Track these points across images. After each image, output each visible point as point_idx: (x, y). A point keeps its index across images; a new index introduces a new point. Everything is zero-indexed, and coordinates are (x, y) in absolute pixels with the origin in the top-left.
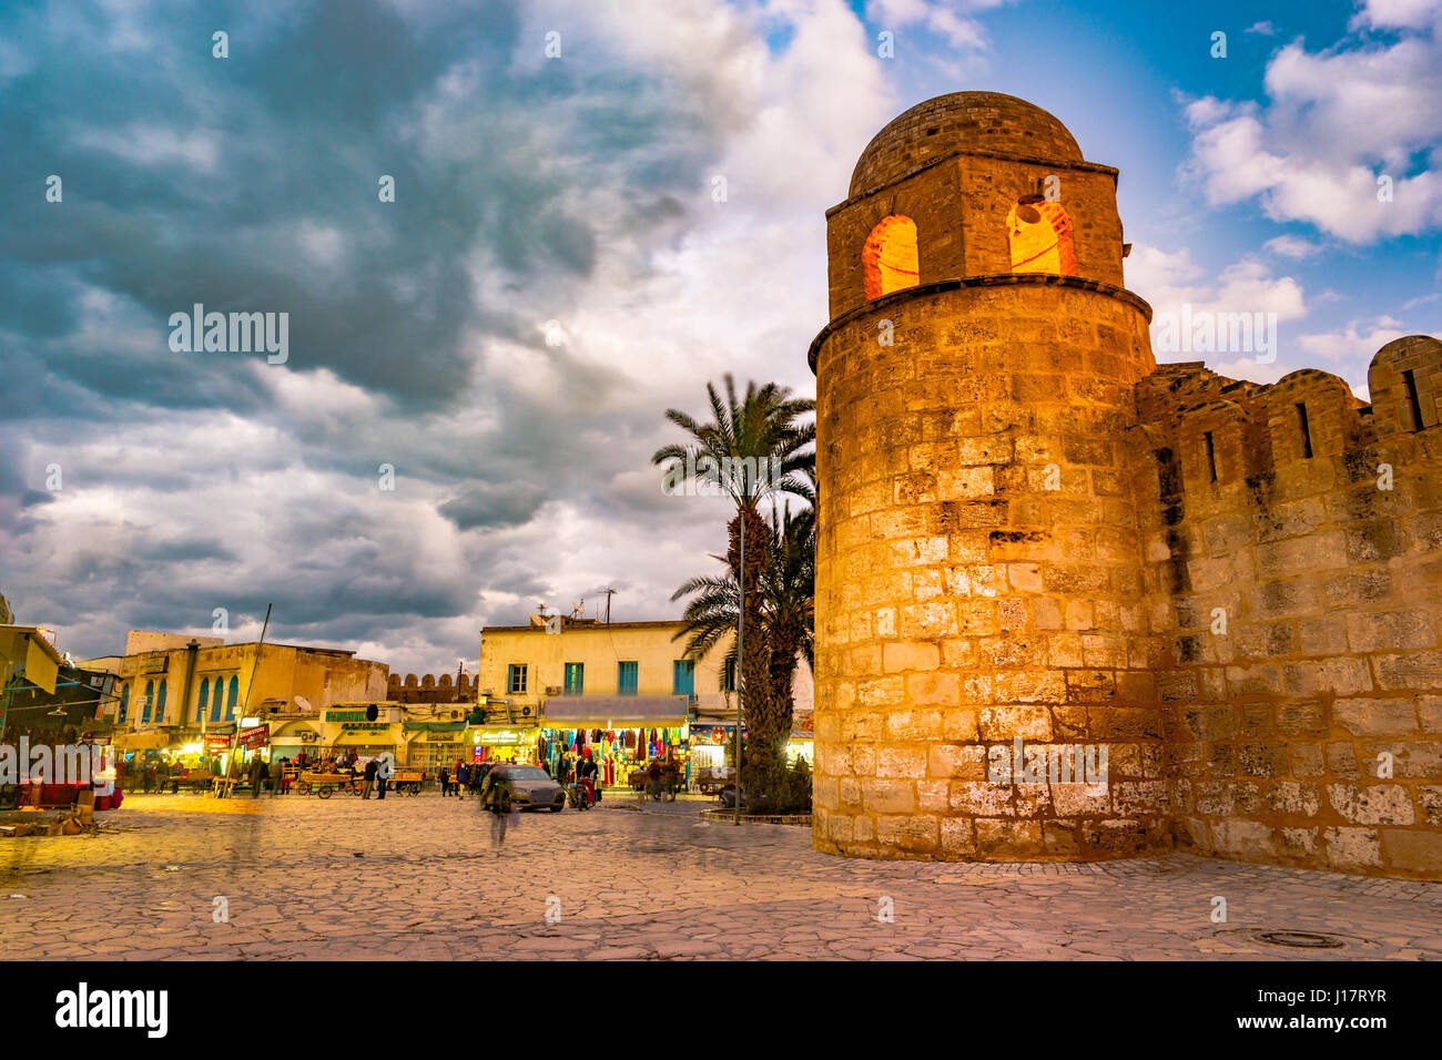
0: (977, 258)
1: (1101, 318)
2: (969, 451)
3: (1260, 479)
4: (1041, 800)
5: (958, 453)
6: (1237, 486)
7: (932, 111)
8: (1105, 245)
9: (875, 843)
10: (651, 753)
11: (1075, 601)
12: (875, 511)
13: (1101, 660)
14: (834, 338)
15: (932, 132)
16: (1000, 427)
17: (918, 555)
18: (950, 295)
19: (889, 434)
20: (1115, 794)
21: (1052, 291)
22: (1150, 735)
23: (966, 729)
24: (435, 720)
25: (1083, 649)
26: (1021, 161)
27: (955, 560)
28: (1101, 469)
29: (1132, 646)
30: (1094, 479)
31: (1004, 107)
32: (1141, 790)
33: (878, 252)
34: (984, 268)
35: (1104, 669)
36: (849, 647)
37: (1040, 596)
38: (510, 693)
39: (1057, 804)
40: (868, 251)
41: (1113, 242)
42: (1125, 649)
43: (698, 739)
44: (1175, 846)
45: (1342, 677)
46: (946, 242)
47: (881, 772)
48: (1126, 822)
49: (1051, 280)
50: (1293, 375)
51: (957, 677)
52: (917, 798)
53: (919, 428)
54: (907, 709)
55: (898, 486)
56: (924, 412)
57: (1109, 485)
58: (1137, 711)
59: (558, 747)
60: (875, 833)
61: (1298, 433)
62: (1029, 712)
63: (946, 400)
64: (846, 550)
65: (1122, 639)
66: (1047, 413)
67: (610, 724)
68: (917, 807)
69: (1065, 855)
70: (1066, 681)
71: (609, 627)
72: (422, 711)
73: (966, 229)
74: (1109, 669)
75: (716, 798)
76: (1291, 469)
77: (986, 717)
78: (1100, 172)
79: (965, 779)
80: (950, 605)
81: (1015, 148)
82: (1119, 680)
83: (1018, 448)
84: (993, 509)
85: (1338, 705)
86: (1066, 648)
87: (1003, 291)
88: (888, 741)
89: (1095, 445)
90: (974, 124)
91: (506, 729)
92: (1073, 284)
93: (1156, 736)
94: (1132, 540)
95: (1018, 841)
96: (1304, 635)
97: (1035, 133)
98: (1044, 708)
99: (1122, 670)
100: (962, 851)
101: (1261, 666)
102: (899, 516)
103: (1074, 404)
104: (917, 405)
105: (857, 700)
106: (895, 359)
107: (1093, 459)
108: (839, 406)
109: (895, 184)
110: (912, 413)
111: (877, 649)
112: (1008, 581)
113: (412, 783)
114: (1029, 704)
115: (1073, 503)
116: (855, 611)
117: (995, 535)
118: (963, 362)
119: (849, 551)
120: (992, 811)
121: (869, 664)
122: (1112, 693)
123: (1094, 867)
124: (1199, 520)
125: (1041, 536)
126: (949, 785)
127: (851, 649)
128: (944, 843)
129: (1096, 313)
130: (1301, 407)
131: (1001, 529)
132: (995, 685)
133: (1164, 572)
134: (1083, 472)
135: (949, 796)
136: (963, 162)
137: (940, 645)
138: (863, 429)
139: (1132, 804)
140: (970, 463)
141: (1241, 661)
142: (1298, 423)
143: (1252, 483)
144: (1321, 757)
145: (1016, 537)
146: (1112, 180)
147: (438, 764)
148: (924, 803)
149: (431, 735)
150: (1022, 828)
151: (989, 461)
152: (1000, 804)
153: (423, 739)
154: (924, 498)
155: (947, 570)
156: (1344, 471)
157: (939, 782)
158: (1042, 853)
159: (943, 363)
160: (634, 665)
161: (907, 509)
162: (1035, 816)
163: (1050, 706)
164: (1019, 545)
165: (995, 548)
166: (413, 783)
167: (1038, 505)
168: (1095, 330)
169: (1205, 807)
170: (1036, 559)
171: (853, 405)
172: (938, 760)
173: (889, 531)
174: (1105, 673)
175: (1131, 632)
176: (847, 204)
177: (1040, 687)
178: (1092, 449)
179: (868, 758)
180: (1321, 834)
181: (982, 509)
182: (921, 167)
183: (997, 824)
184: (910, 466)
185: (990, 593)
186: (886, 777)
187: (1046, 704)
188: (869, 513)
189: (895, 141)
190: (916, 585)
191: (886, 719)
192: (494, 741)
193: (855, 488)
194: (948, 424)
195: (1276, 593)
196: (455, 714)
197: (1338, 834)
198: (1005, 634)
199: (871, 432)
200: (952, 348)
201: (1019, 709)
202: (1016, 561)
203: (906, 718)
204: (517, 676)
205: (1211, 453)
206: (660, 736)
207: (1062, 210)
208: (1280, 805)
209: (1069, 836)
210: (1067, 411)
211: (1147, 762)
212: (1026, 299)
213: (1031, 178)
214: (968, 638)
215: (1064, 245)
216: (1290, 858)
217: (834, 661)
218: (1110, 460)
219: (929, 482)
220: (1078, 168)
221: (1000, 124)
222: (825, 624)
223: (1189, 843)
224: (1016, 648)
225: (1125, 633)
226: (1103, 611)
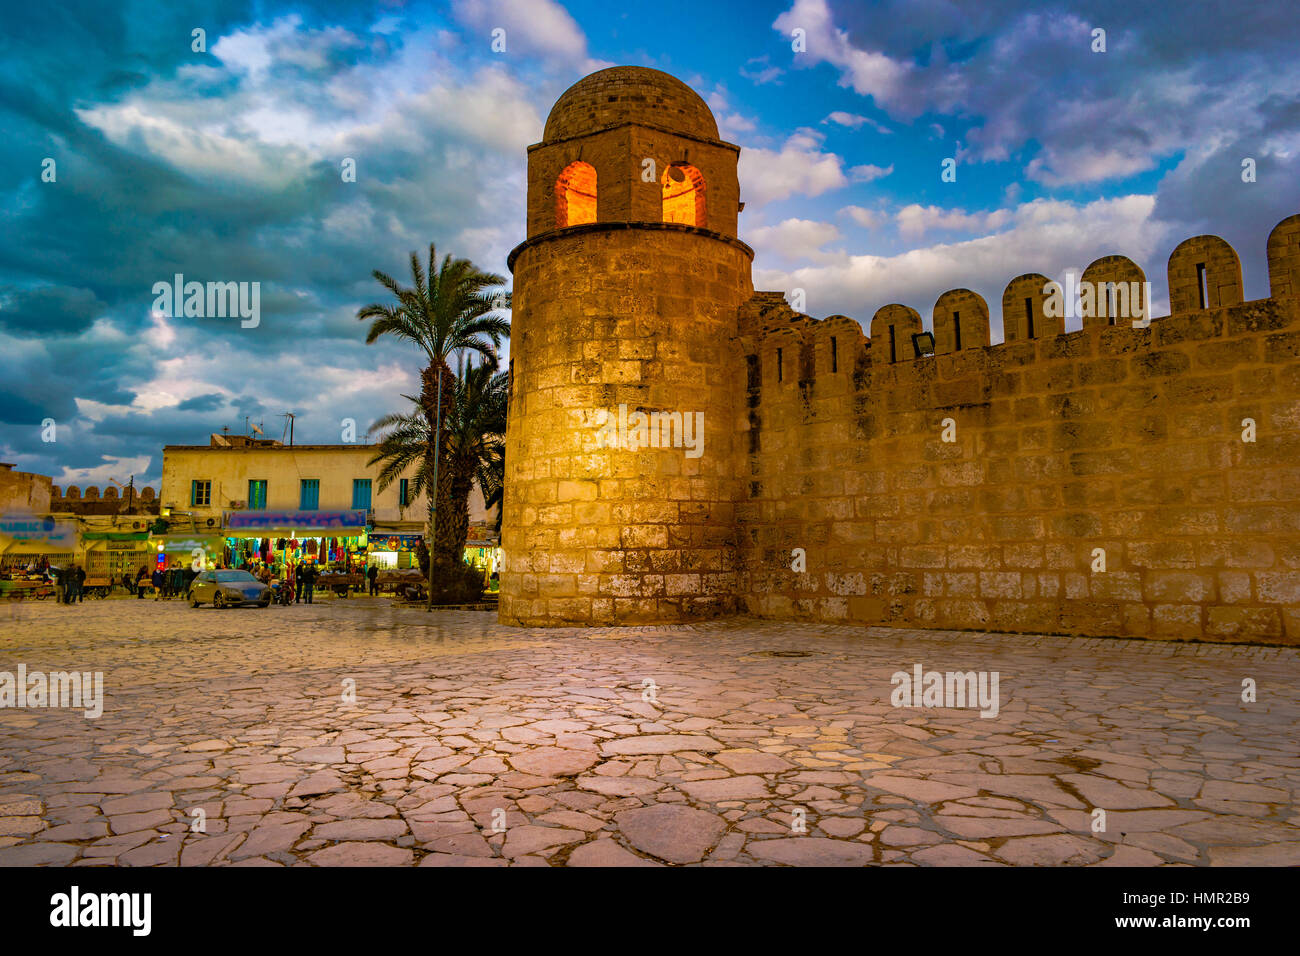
0: (639, 206)
1: (720, 259)
2: (625, 348)
3: (807, 381)
4: (658, 586)
5: (618, 349)
6: (793, 386)
7: (613, 81)
8: (727, 202)
9: (547, 617)
10: (330, 559)
12: (556, 386)
13: (702, 495)
14: (531, 251)
15: (612, 99)
16: (647, 333)
17: (586, 420)
18: (619, 232)
19: (569, 331)
20: (704, 581)
21: (689, 237)
22: (729, 544)
23: (613, 541)
24: (115, 530)
25: (691, 489)
26: (674, 134)
28: (711, 366)
29: (722, 486)
30: (707, 373)
31: (665, 87)
32: (720, 579)
33: (566, 186)
34: (644, 214)
35: (704, 501)
36: (533, 483)
38: (193, 506)
39: (668, 589)
40: (559, 184)
41: (733, 202)
42: (717, 488)
43: (376, 546)
44: (738, 614)
45: (838, 509)
46: (618, 190)
47: (553, 570)
48: (709, 599)
49: (689, 229)
50: (831, 318)
51: (608, 506)
52: (577, 586)
53: (591, 329)
54: (573, 527)
55: (574, 370)
56: (595, 318)
57: (716, 378)
58: (722, 528)
59: (242, 554)
60: (547, 610)
61: (830, 355)
62: (655, 530)
63: (612, 311)
64: (535, 413)
65: (716, 481)
66: (679, 326)
67: (293, 534)
68: (577, 593)
69: (670, 620)
70: (679, 509)
71: (292, 449)
72: (102, 522)
73: (633, 183)
74: (706, 501)
75: (393, 594)
76: (823, 377)
77: (626, 532)
78: (728, 148)
79: (610, 573)
80: (606, 457)
81: (670, 122)
82: (712, 509)
83: (658, 349)
84: (639, 391)
85: (836, 526)
86: (681, 488)
87: (656, 234)
88: (559, 548)
89: (709, 350)
90: (643, 98)
91: (191, 539)
92: (703, 233)
93: (731, 544)
94: (728, 416)
95: (642, 612)
96: (821, 483)
97: (686, 110)
98: (664, 527)
99: (714, 502)
100: (605, 620)
101: (796, 501)
102: (574, 391)
103: (697, 320)
104: (591, 312)
105: (538, 520)
106: (577, 275)
107: (707, 360)
108: (532, 305)
109: (583, 137)
110: (587, 318)
111: (553, 485)
113: (98, 587)
114: (655, 524)
115: (692, 390)
116: (539, 457)
117: (640, 409)
118: (625, 283)
119: (536, 413)
120: (627, 593)
121: (547, 496)
122: (707, 517)
123: (688, 627)
124: (769, 406)
125: (670, 411)
126: (599, 577)
127: (534, 484)
128: (594, 615)
129: (717, 255)
130: (834, 339)
131: (644, 405)
132: (633, 511)
133: (746, 438)
134: (700, 368)
135: (599, 585)
136: (633, 130)
137: (598, 484)
138: (551, 325)
139: (714, 587)
140: (626, 357)
141: (785, 498)
142: (831, 350)
143: (802, 385)
144: (823, 556)
145: (653, 411)
146: (735, 155)
147: (119, 570)
148: (582, 589)
149: (111, 544)
150: (645, 603)
151: (639, 357)
152: (632, 589)
153: (102, 547)
154: (592, 380)
156: (852, 382)
157: (593, 576)
158: (655, 619)
159: (611, 282)
160: (316, 483)
161: (580, 387)
162: (654, 596)
163: (668, 525)
166: (102, 587)
167: (669, 390)
168: (715, 267)
169: (756, 588)
171: (543, 305)
172: (592, 561)
173: (567, 401)
174: (703, 504)
175: (722, 477)
176: (544, 145)
177: (662, 513)
178: (707, 352)
179: (544, 560)
180: (819, 601)
181: (632, 391)
182: (603, 128)
183: (629, 602)
184: (584, 357)
186: (557, 573)
187: (666, 524)
188: (552, 388)
189: (583, 100)
190: (584, 442)
191: (558, 533)
192: (179, 549)
193: (543, 368)
194: (612, 328)
195: (809, 456)
196: (136, 525)
197: (828, 601)
198: (642, 477)
199: (556, 328)
200: (617, 272)
201: (648, 527)
203: (572, 533)
204: (201, 492)
205: (780, 363)
206: (340, 544)
207: (700, 174)
208: (798, 586)
209: (674, 608)
210: (692, 325)
211: (725, 561)
212: (672, 241)
213: (681, 148)
214: (618, 479)
215: (700, 200)
216: (802, 617)
217: (521, 492)
218: (718, 360)
219: (597, 369)
220: (714, 144)
221: (661, 101)
222: (515, 466)
223: (746, 611)
224: (649, 487)
225: (718, 478)
226: (706, 463)
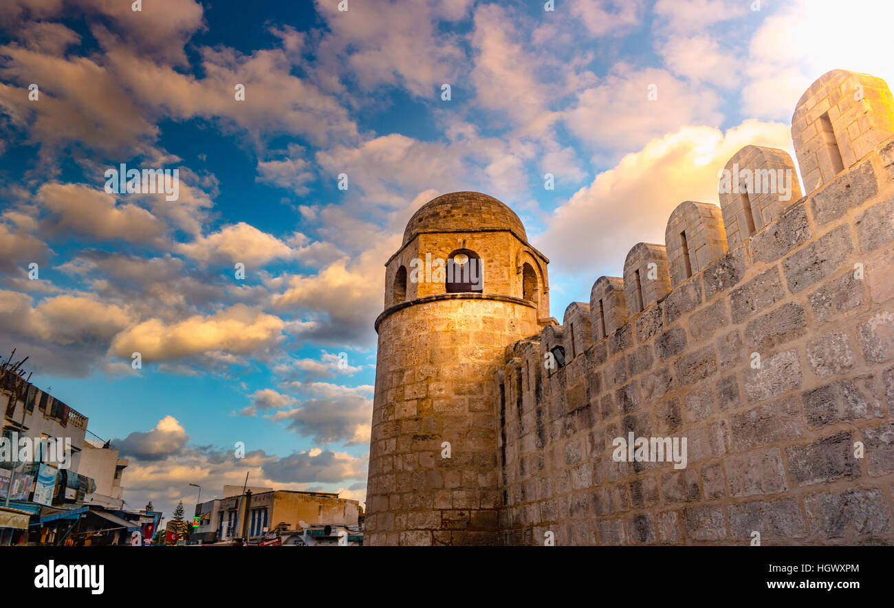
0: (425, 287)
1: (485, 312)
2: (408, 392)
5: (404, 393)
8: (501, 271)
11: (451, 472)
13: (463, 505)
15: (420, 220)
16: (422, 378)
17: (386, 449)
25: (453, 499)
26: (454, 232)
27: (398, 451)
28: (475, 397)
29: (484, 496)
30: (470, 403)
34: (428, 292)
35: (464, 509)
37: (432, 469)
42: (478, 497)
51: (394, 515)
53: (391, 381)
54: (376, 533)
55: (383, 412)
56: (393, 372)
57: (478, 406)
58: (482, 533)
62: (421, 535)
63: (402, 365)
65: (478, 492)
66: (446, 369)
70: (442, 517)
74: (467, 509)
77: (403, 537)
80: (394, 476)
82: (472, 516)
83: (430, 389)
84: (416, 423)
86: (444, 498)
87: (431, 304)
89: (472, 384)
90: (438, 214)
97: (469, 214)
98: (429, 532)
99: (475, 510)
101: (519, 507)
102: (382, 428)
103: (461, 362)
104: (391, 368)
107: (471, 392)
109: (402, 250)
110: (390, 373)
112: (418, 462)
114: (422, 530)
115: (456, 418)
117: (416, 437)
118: (410, 344)
122: (468, 523)
124: (508, 425)
125: (437, 436)
131: (418, 434)
132: (407, 520)
134: (463, 399)
136: (421, 237)
137: (389, 498)
140: (409, 398)
141: (515, 505)
145: (424, 438)
151: (416, 397)
154: (390, 418)
155: (395, 457)
156: (535, 397)
159: (403, 345)
161: (385, 424)
163: (432, 531)
164: (425, 442)
165: (415, 444)
167: (436, 419)
168: (480, 320)
170: (433, 449)
173: (379, 436)
174: (464, 512)
175: (484, 488)
177: (429, 520)
178: (470, 386)
181: (411, 423)
184: (387, 401)
185: (410, 469)
187: (430, 530)
190: (384, 465)
194: (402, 378)
198: (415, 491)
200: (407, 337)
201: (417, 533)
202: (423, 451)
205: (511, 388)
210: (457, 367)
212: (442, 307)
213: (460, 240)
214: (400, 494)
218: (482, 392)
219: (393, 409)
224: (419, 499)
225: (480, 489)
226: (467, 477)
